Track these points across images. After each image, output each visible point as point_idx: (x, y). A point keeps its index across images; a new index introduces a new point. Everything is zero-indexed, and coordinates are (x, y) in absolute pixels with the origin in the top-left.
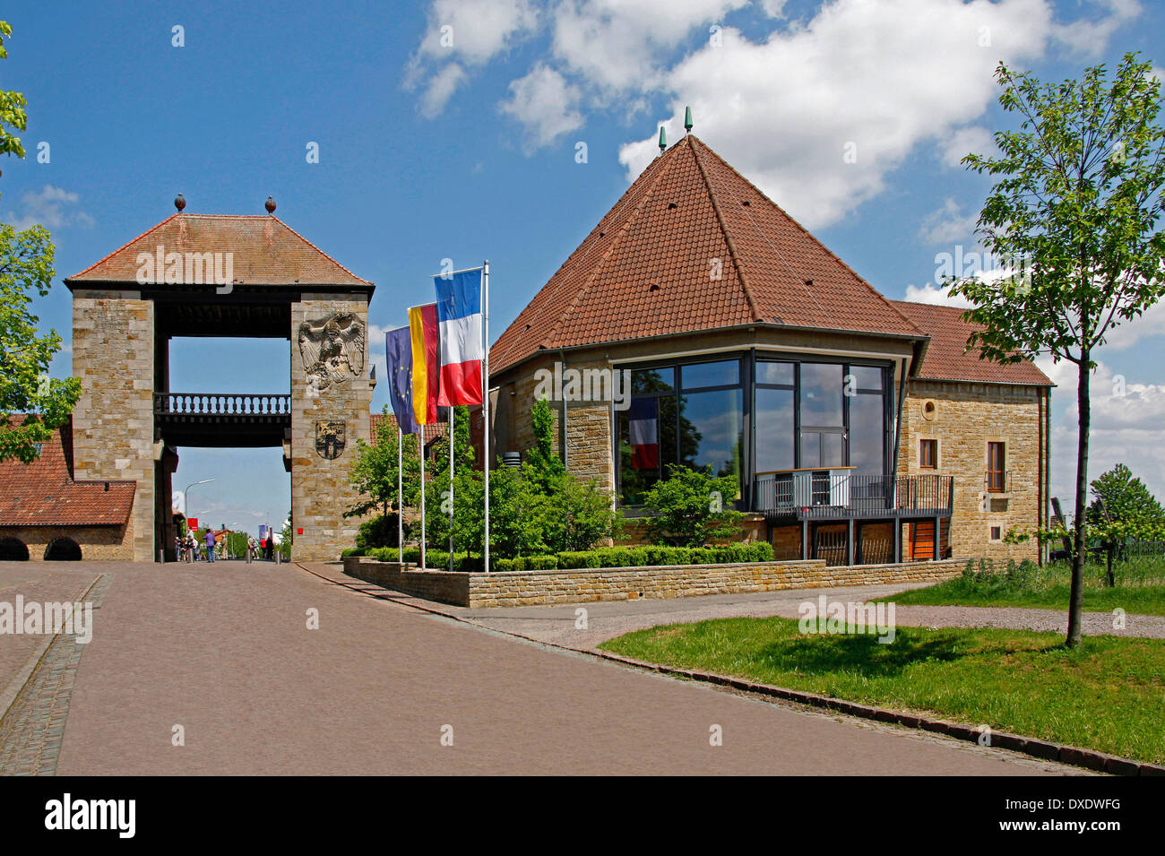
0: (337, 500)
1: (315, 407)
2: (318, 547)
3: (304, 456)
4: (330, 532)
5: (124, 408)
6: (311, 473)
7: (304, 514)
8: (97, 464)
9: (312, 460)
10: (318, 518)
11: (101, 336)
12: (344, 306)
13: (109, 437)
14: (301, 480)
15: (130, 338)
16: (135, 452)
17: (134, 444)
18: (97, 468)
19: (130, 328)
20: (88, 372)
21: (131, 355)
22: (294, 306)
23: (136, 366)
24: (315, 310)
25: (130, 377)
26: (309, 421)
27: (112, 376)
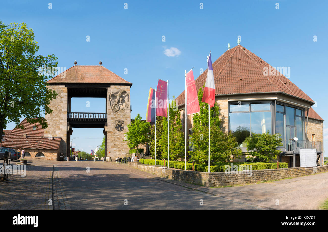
0: (121, 144)
1: (114, 117)
2: (114, 157)
3: (111, 131)
4: (118, 153)
5: (59, 117)
6: (113, 136)
7: (110, 147)
8: (51, 132)
9: (113, 132)
10: (115, 149)
12: (123, 88)
13: (54, 124)
14: (110, 138)
15: (61, 97)
16: (62, 129)
17: (61, 127)
19: (61, 95)
21: (62, 102)
22: (108, 88)
23: (63, 105)
24: (114, 90)
25: (61, 108)
26: (113, 121)
27: (56, 108)
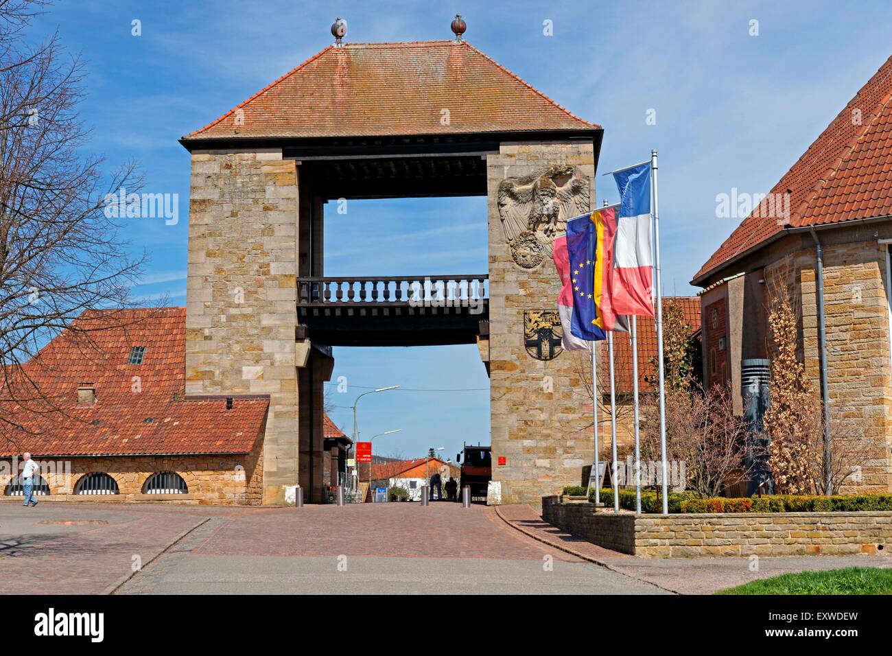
0: (555, 418)
1: (522, 292)
2: (528, 484)
3: (507, 357)
4: (545, 463)
5: (257, 299)
6: (518, 381)
7: (507, 437)
8: (217, 372)
9: (518, 363)
10: (527, 443)
11: (227, 208)
12: (560, 153)
13: (235, 337)
14: (502, 391)
15: (266, 209)
16: (270, 356)
17: (268, 346)
18: (216, 379)
19: (267, 196)
20: (209, 255)
21: (269, 230)
22: (490, 159)
23: (274, 245)
24: (518, 163)
25: (266, 260)
26: (514, 311)
27: (241, 259)
